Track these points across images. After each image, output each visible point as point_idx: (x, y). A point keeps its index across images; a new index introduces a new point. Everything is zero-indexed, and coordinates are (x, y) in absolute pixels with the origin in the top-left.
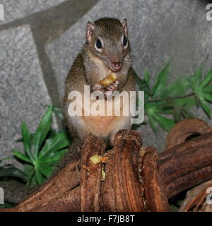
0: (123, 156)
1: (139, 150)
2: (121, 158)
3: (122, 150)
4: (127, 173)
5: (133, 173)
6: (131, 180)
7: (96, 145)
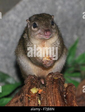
0: (54, 86)
1: (63, 83)
2: (53, 88)
3: (53, 83)
4: (57, 96)
5: (60, 96)
6: (60, 101)
7: (34, 83)
